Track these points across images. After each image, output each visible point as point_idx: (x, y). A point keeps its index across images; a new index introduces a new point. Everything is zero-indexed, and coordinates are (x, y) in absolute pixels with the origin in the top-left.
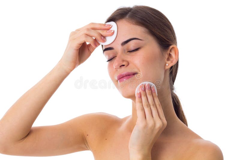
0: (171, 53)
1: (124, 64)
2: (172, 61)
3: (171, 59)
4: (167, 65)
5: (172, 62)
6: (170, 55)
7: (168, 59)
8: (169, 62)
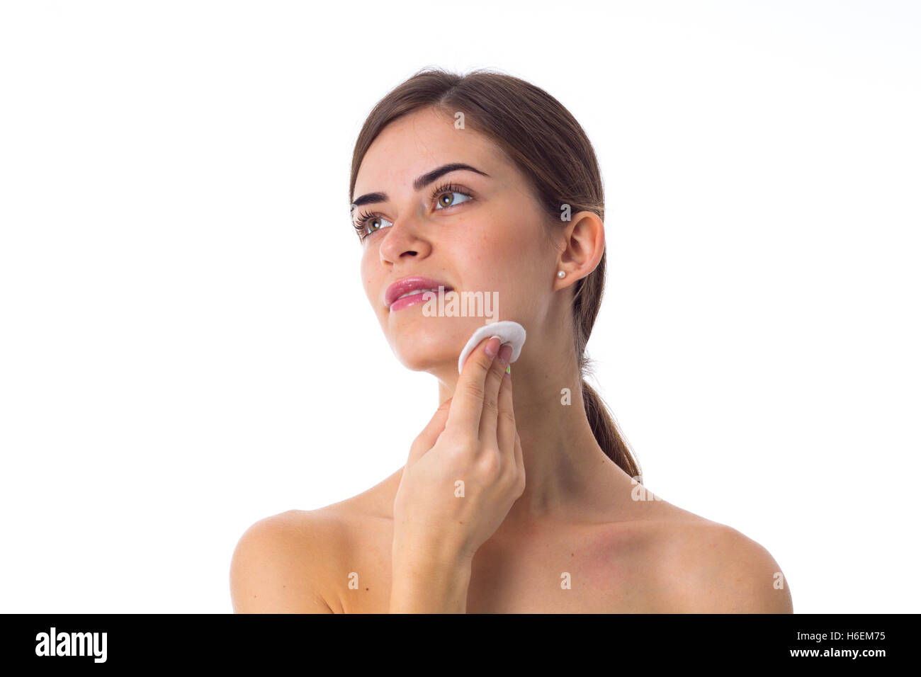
0: (577, 238)
1: (414, 248)
2: (581, 264)
3: (578, 258)
4: (561, 274)
5: (579, 265)
6: (574, 244)
7: (567, 257)
8: (568, 266)
